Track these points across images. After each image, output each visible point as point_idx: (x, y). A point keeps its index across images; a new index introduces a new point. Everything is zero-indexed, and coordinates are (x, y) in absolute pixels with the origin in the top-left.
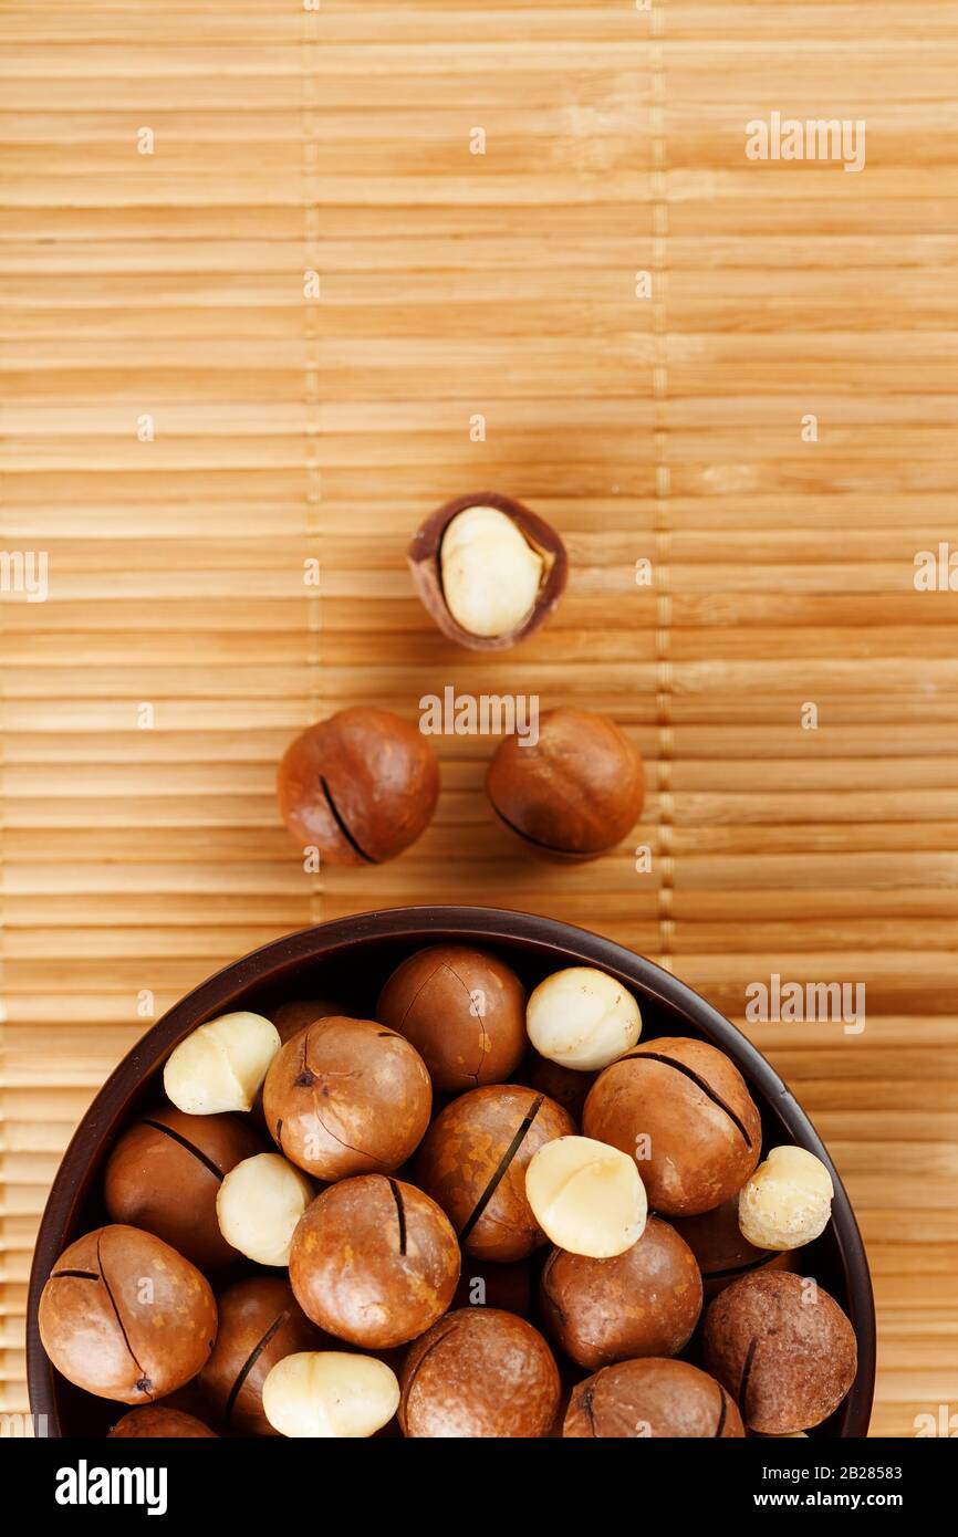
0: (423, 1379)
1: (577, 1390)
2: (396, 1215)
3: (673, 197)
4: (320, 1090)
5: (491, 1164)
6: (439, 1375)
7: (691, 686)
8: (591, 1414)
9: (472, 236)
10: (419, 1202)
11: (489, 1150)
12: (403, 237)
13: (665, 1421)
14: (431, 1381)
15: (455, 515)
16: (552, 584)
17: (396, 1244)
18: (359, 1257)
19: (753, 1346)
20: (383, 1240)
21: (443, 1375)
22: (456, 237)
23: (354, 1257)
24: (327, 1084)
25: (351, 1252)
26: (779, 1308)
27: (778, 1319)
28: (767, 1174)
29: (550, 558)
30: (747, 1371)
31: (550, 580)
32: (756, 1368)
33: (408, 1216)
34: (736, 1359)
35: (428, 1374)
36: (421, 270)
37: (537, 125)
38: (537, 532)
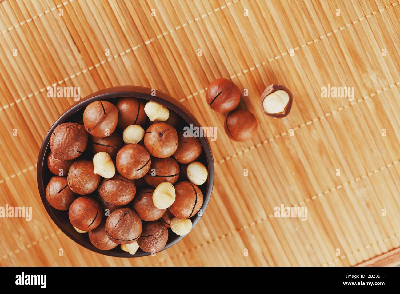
0: (116, 182)
1: (127, 209)
2: (144, 165)
3: (366, 101)
4: (161, 139)
5: (162, 174)
6: (118, 185)
7: (272, 145)
8: (124, 215)
9: (341, 66)
10: (148, 167)
11: (164, 172)
12: (335, 53)
13: (130, 231)
14: (116, 184)
15: (285, 91)
16: (279, 116)
17: (138, 169)
18: (133, 163)
19: (151, 236)
20: (138, 166)
21: (119, 186)
22: (340, 63)
23: (132, 162)
24: (162, 140)
25: (133, 161)
26: (160, 236)
27: (158, 238)
28: (184, 222)
29: (284, 113)
30: (146, 236)
31: (279, 115)
32: (147, 238)
33: (145, 167)
34: (147, 233)
35: (117, 182)
36: (330, 59)
37: (369, 69)
38: (288, 109)
